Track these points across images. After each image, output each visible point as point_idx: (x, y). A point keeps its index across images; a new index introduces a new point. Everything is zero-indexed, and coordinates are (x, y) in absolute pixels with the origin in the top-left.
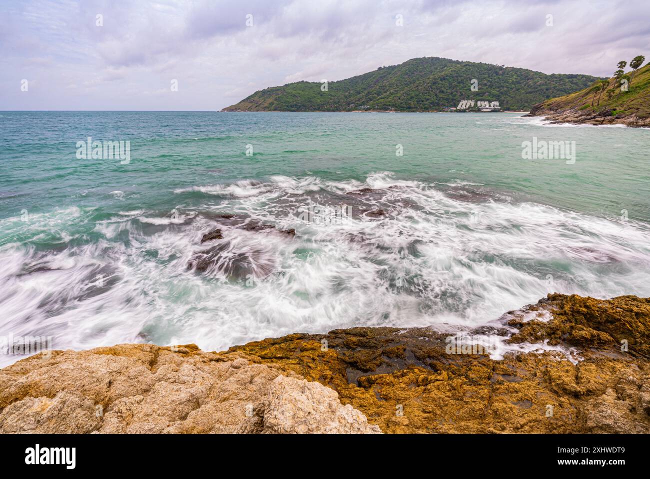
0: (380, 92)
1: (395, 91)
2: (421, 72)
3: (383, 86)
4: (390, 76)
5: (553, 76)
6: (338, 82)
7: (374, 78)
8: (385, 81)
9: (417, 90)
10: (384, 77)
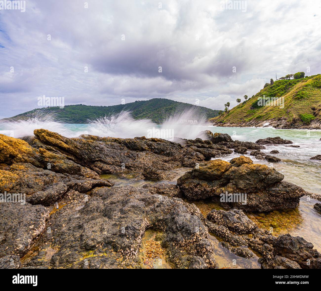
0: (137, 114)
1: (146, 113)
2: (159, 105)
3: (139, 111)
4: (143, 106)
5: (215, 110)
6: (109, 107)
7: (133, 106)
8: (140, 108)
9: (158, 114)
10: (139, 106)
